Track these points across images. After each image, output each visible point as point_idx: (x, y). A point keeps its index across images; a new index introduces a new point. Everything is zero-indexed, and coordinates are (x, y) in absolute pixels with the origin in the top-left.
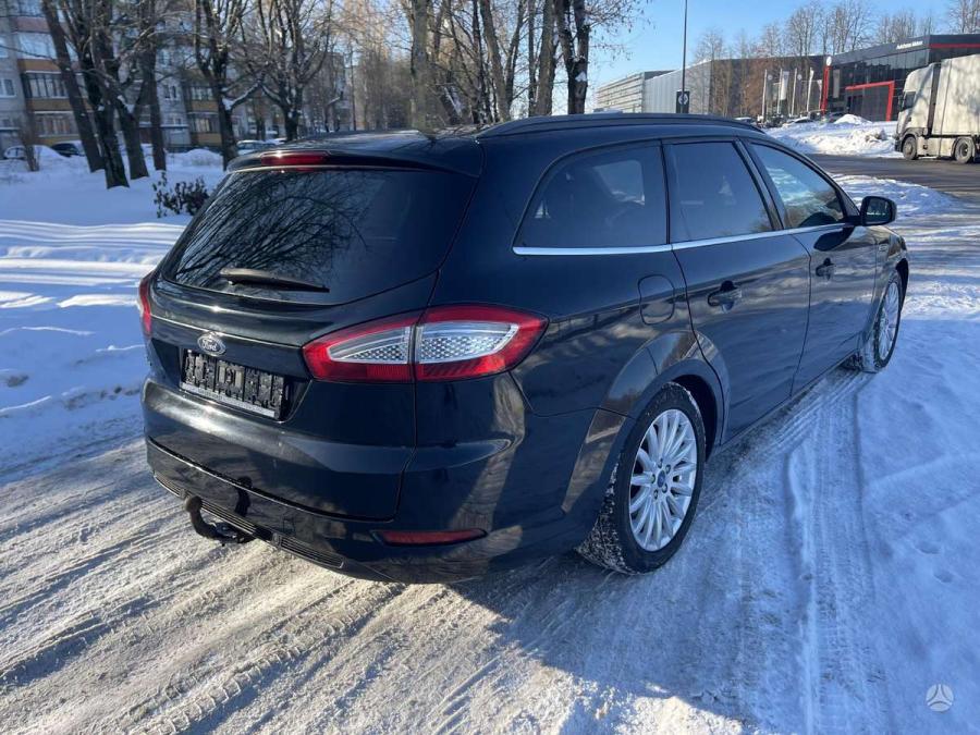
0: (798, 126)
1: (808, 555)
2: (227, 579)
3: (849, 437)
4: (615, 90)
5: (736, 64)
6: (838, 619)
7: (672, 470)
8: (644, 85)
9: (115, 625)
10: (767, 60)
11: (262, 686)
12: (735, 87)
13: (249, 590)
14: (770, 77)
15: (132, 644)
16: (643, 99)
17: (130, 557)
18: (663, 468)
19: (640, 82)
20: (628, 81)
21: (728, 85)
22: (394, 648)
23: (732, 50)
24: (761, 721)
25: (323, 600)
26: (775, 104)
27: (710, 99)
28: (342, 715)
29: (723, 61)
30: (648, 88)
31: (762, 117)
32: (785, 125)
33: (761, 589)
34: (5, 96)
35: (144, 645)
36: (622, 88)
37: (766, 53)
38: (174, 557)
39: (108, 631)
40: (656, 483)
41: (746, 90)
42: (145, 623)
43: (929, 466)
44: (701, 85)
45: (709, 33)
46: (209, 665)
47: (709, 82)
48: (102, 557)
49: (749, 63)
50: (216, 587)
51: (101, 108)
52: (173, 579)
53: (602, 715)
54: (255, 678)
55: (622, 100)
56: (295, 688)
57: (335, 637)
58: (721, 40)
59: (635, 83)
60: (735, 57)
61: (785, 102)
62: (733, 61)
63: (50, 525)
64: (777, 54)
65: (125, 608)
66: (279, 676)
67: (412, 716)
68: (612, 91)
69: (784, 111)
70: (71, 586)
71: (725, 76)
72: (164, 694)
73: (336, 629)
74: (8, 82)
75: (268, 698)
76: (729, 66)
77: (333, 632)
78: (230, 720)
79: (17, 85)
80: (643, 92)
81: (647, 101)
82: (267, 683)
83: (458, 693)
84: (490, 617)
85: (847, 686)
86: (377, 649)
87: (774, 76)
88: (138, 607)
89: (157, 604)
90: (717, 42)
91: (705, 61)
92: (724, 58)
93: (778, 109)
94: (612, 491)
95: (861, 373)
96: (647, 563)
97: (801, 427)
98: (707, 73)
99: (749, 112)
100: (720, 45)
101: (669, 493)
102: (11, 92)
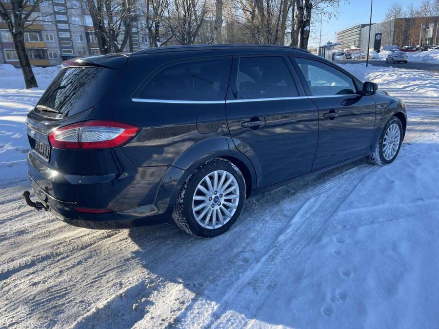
0: (436, 50)
1: (282, 238)
2: (56, 227)
3: (347, 193)
4: (347, 33)
5: (407, 20)
6: (273, 263)
7: (223, 196)
8: (360, 31)
9: (10, 238)
10: (423, 18)
11: (39, 262)
12: (406, 31)
13: (62, 231)
14: (424, 27)
15: (12, 245)
16: (360, 37)
17: (30, 216)
18: (218, 195)
19: (359, 29)
20: (351, 29)
21: (403, 30)
22: (94, 256)
23: (406, 13)
24: (205, 295)
25: (82, 237)
26: (426, 40)
27: (394, 37)
28: (59, 276)
29: (401, 19)
30: (362, 32)
31: (419, 46)
32: (430, 50)
33: (251, 249)
34: (80, 41)
35: (15, 245)
36: (349, 32)
37: (423, 15)
38: (44, 217)
39: (7, 239)
40: (213, 200)
41: (412, 32)
42: (20, 238)
43: (375, 208)
44: (389, 30)
45: (394, 5)
46: (28, 254)
47: (393, 29)
48: (21, 215)
49: (414, 19)
50: (51, 229)
51: (106, 47)
52: (39, 225)
53: (150, 287)
54: (37, 259)
55: (349, 38)
56: (49, 265)
57: (76, 249)
58: (400, 9)
59: (356, 30)
60: (407, 17)
61: (432, 39)
62: (406, 19)
63: (11, 203)
64: (429, 15)
65: (16, 233)
66: (46, 260)
67: (81, 279)
68: (345, 34)
69: (431, 43)
70: (5, 224)
71: (401, 26)
72: (6, 261)
73: (78, 247)
74: (81, 36)
75: (39, 266)
76: (404, 21)
77: (76, 248)
78: (21, 272)
79: (84, 36)
80: (360, 34)
81: (362, 39)
82: (41, 262)
83: (103, 273)
84: (136, 248)
85: (255, 288)
86: (87, 255)
87: (426, 26)
88: (21, 233)
89: (28, 233)
90: (398, 10)
91: (391, 19)
92: (402, 17)
93: (428, 42)
94: (182, 201)
95: (376, 166)
96: (205, 234)
97: (327, 187)
98: (392, 24)
99: (413, 43)
100: (400, 11)
101: (221, 206)
102: (82, 40)
